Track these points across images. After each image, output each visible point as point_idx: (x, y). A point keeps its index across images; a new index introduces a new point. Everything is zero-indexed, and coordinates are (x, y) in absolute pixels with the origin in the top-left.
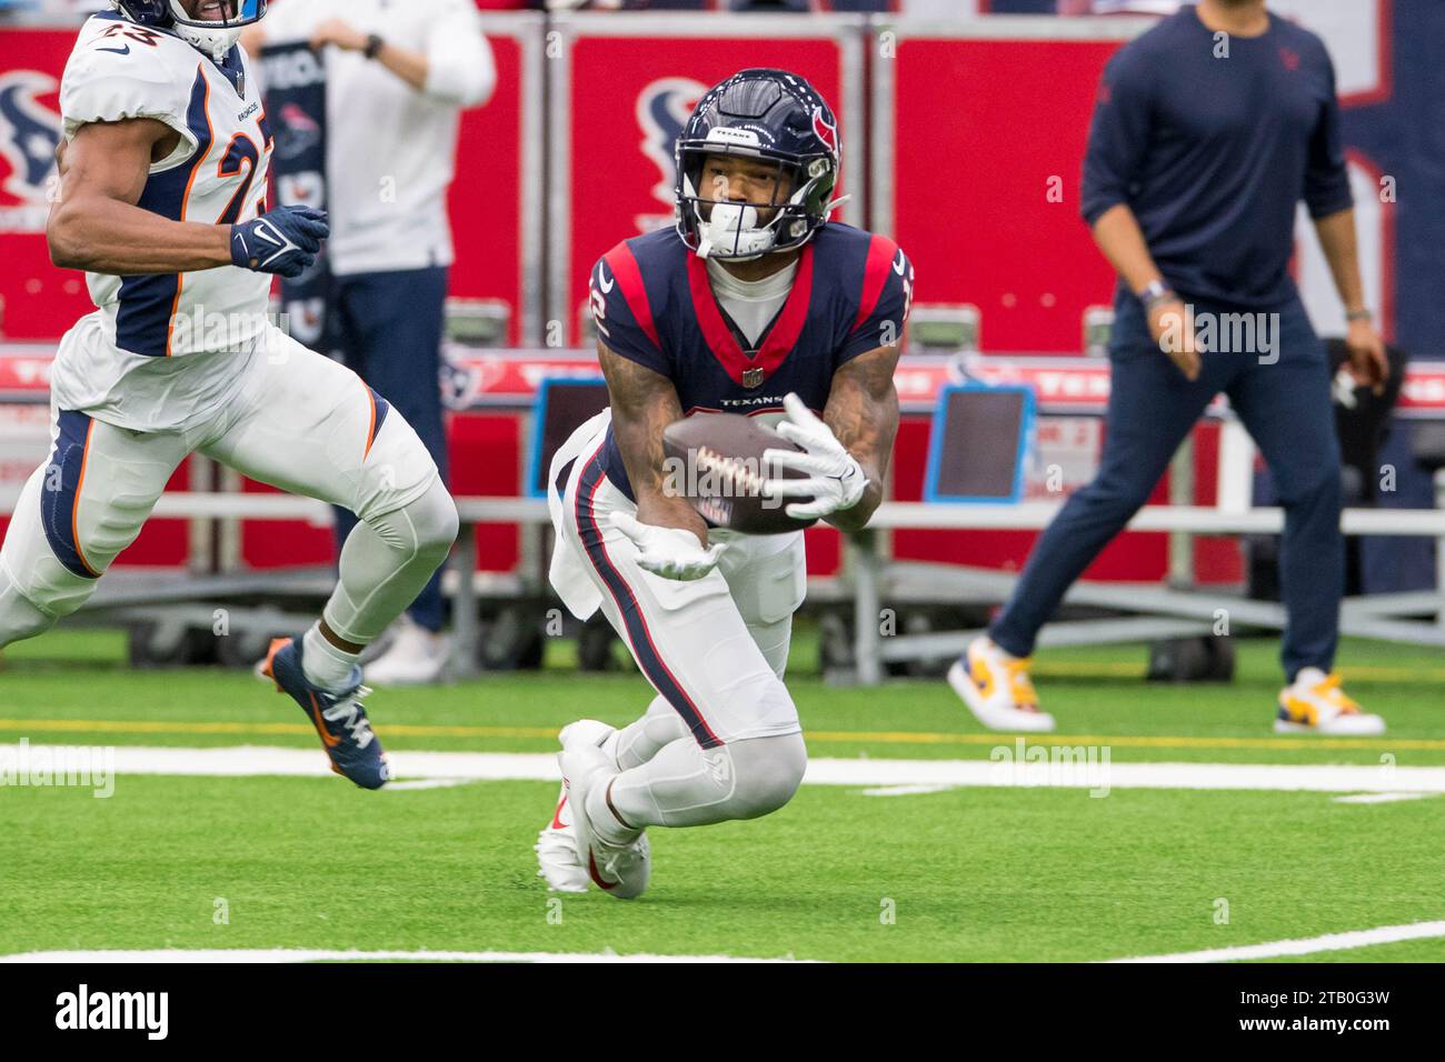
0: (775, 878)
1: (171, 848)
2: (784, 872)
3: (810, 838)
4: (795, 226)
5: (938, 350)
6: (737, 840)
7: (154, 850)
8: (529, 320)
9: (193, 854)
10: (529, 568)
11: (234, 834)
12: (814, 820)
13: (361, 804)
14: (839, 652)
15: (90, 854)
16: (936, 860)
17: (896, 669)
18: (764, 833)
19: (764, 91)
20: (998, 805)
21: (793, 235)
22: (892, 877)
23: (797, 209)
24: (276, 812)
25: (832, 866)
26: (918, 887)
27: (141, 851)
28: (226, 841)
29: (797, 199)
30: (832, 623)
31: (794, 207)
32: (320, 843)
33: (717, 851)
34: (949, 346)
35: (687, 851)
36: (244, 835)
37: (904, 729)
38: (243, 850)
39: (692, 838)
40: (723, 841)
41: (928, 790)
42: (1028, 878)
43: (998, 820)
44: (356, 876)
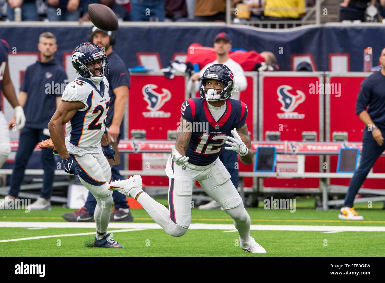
0: (306, 250)
1: (181, 244)
2: (308, 249)
3: (313, 242)
4: (225, 95)
5: (340, 141)
6: (298, 242)
7: (178, 245)
8: (255, 135)
9: (186, 245)
10: (255, 187)
11: (194, 241)
12: (314, 238)
13: (220, 235)
14: (319, 204)
15: (164, 246)
16: (339, 247)
17: (331, 207)
18: (304, 241)
19: (219, 68)
20: (352, 235)
21: (225, 96)
22: (330, 250)
23: (225, 91)
24: (203, 237)
25: (317, 248)
26: (335, 252)
27: (175, 245)
28: (193, 243)
29: (225, 89)
30: (318, 198)
31: (225, 90)
32: (212, 243)
33: (294, 244)
34: (342, 140)
35: (287, 245)
36: (196, 241)
37: (333, 220)
38: (196, 245)
39: (288, 242)
40: (295, 243)
41: (338, 232)
42: (358, 250)
43: (352, 238)
44: (219, 250)
